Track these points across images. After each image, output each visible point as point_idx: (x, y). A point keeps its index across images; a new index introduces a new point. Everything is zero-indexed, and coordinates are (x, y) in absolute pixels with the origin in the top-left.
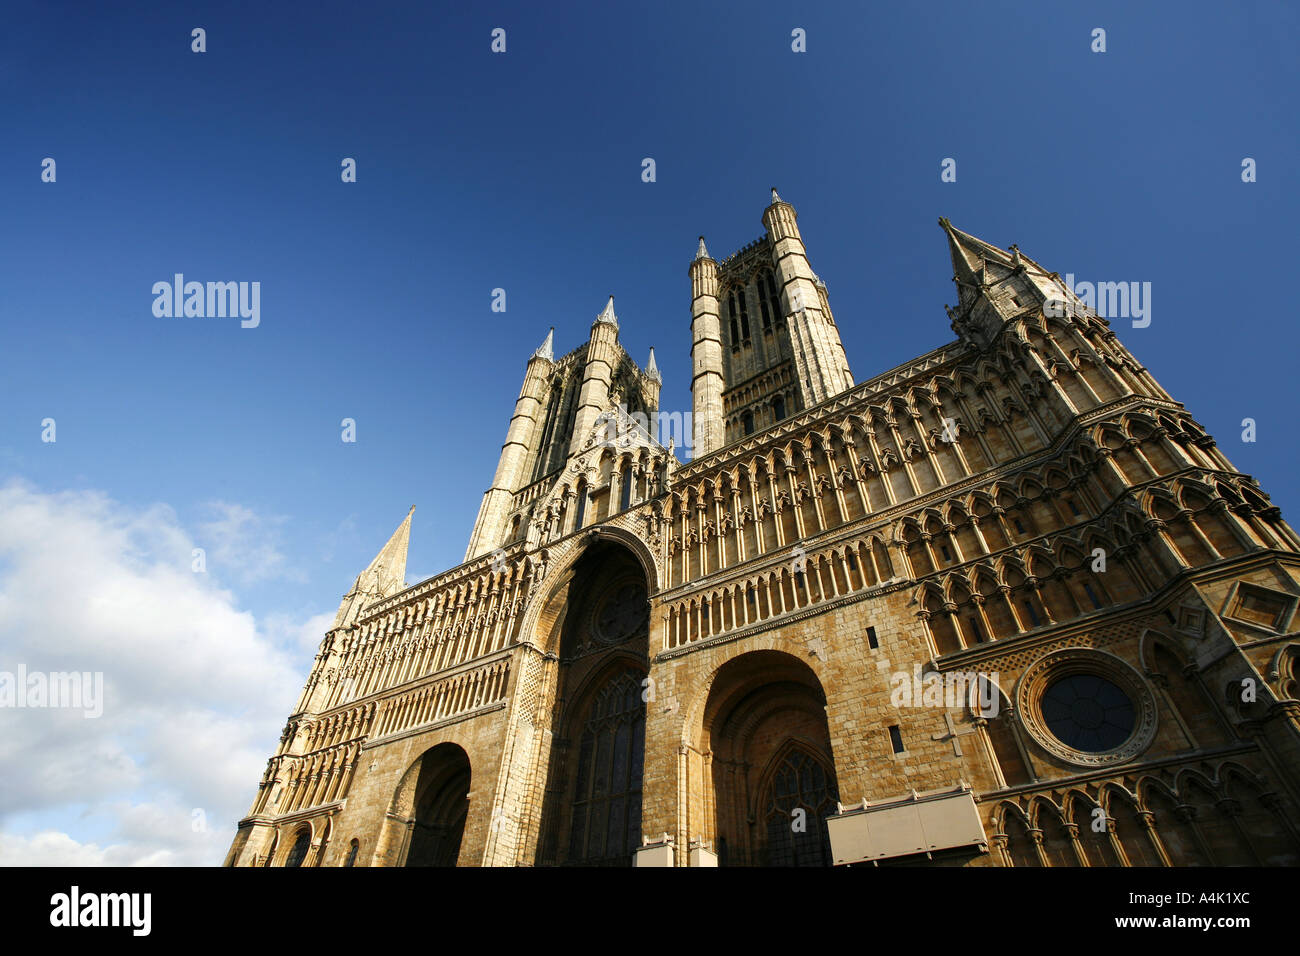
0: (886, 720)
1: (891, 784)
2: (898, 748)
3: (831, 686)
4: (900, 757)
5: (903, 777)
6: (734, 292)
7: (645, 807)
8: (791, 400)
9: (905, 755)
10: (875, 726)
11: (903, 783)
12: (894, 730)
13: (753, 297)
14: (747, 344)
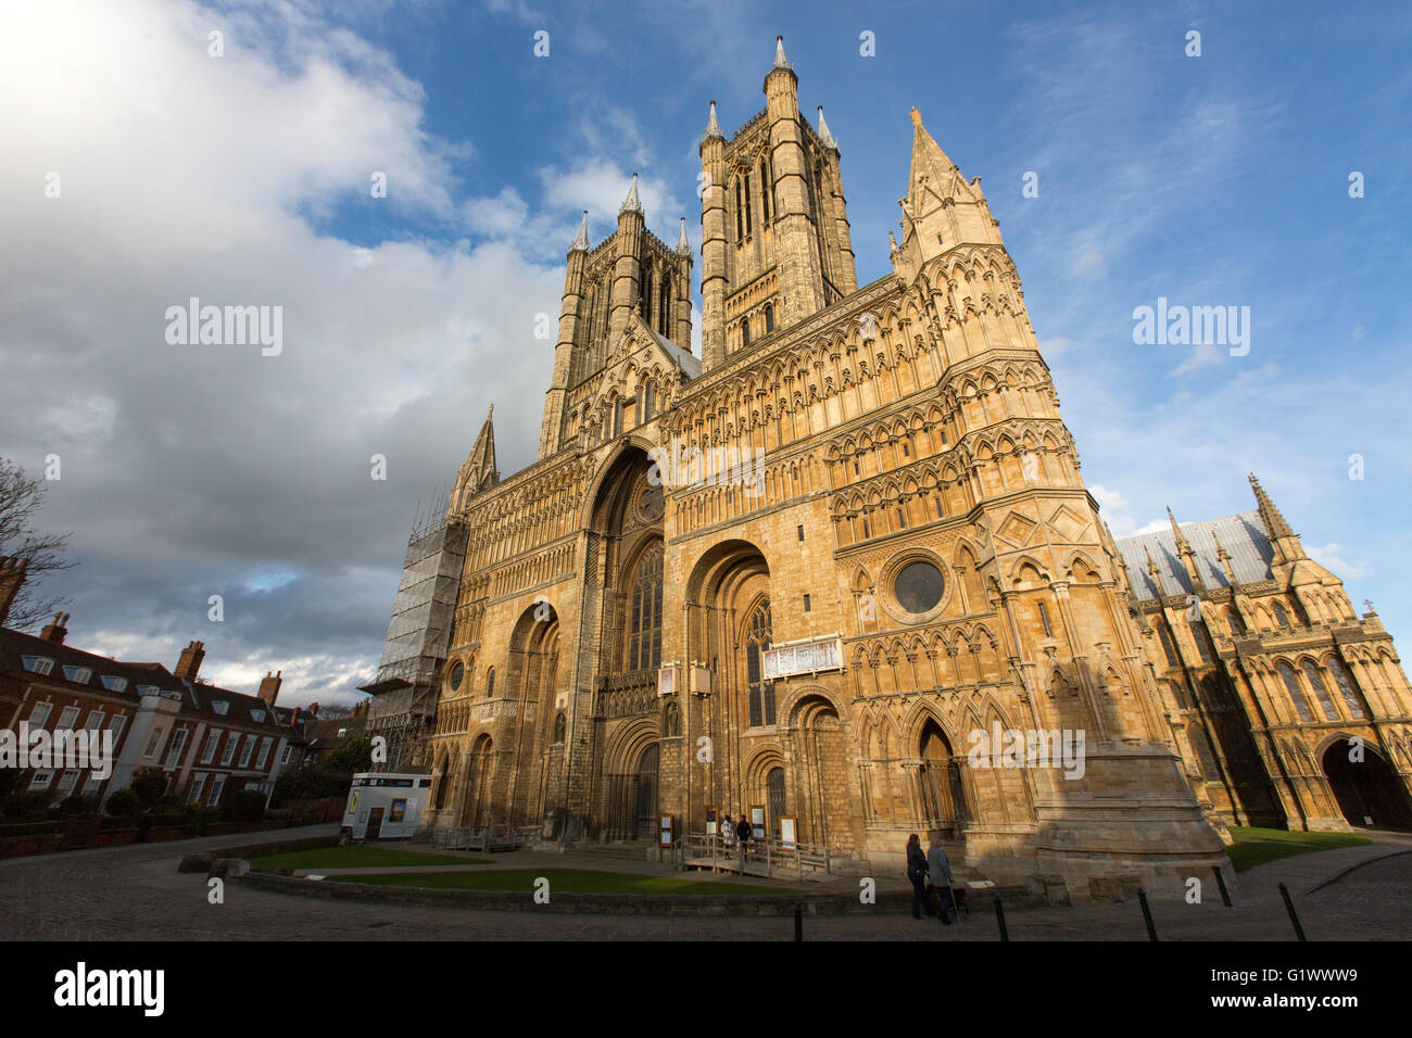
0: (802, 591)
1: (801, 631)
2: (808, 609)
3: (773, 567)
4: (807, 615)
5: (808, 628)
6: (740, 176)
7: (663, 643)
9: (812, 613)
10: (796, 595)
11: (808, 631)
12: (807, 596)
13: (756, 183)
14: (749, 240)
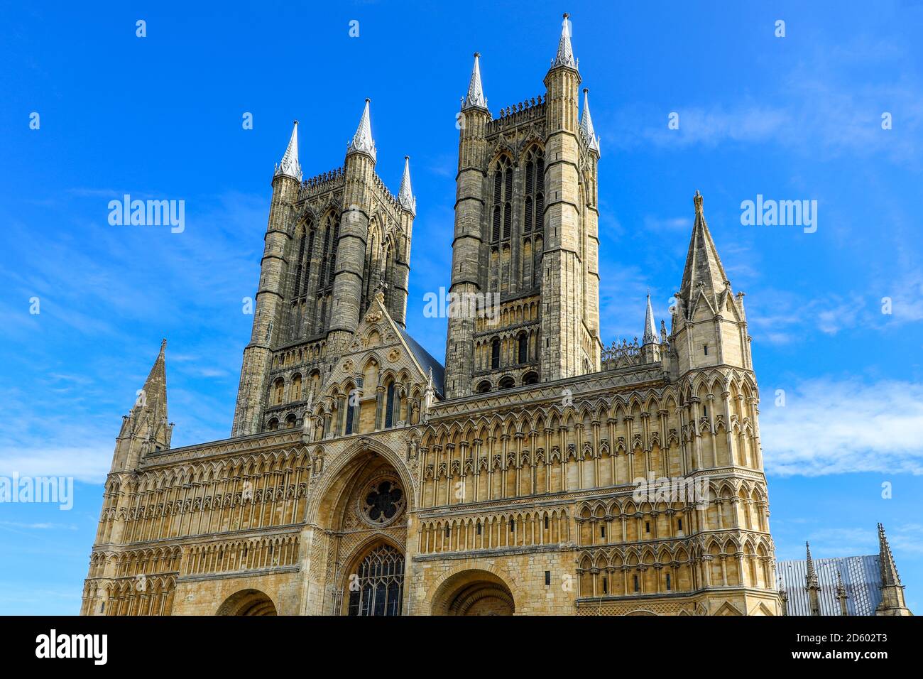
3: (519, 602)
6: (502, 166)
8: (533, 339)
13: (519, 186)
14: (506, 246)
